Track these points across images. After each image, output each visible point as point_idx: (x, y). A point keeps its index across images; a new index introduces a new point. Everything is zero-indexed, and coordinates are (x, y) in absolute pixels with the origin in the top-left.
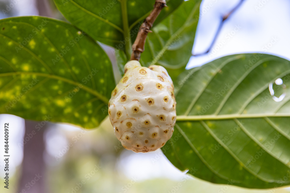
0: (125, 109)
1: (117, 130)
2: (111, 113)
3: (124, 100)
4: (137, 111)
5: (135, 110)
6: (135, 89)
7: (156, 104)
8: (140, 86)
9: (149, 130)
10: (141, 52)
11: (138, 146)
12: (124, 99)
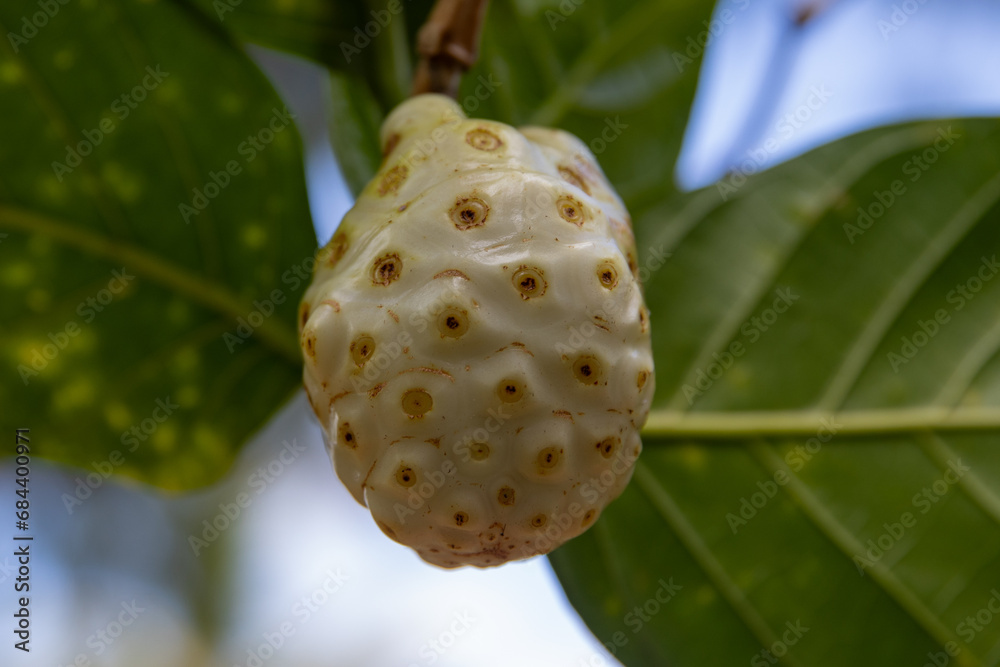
0: (397, 320)
1: (349, 437)
2: (317, 346)
3: (390, 279)
4: (457, 329)
5: (452, 323)
6: (446, 217)
7: (556, 294)
8: (477, 207)
9: (518, 431)
10: (464, 68)
11: (460, 519)
12: (386, 273)
